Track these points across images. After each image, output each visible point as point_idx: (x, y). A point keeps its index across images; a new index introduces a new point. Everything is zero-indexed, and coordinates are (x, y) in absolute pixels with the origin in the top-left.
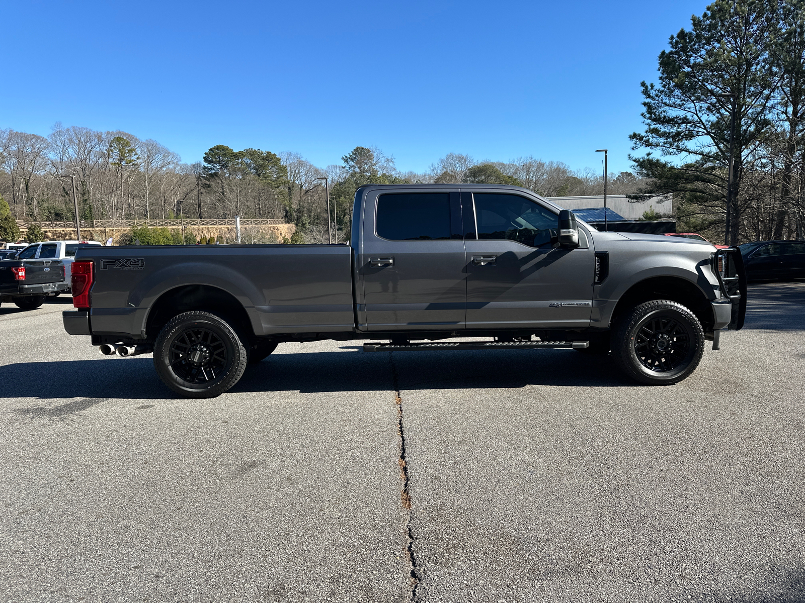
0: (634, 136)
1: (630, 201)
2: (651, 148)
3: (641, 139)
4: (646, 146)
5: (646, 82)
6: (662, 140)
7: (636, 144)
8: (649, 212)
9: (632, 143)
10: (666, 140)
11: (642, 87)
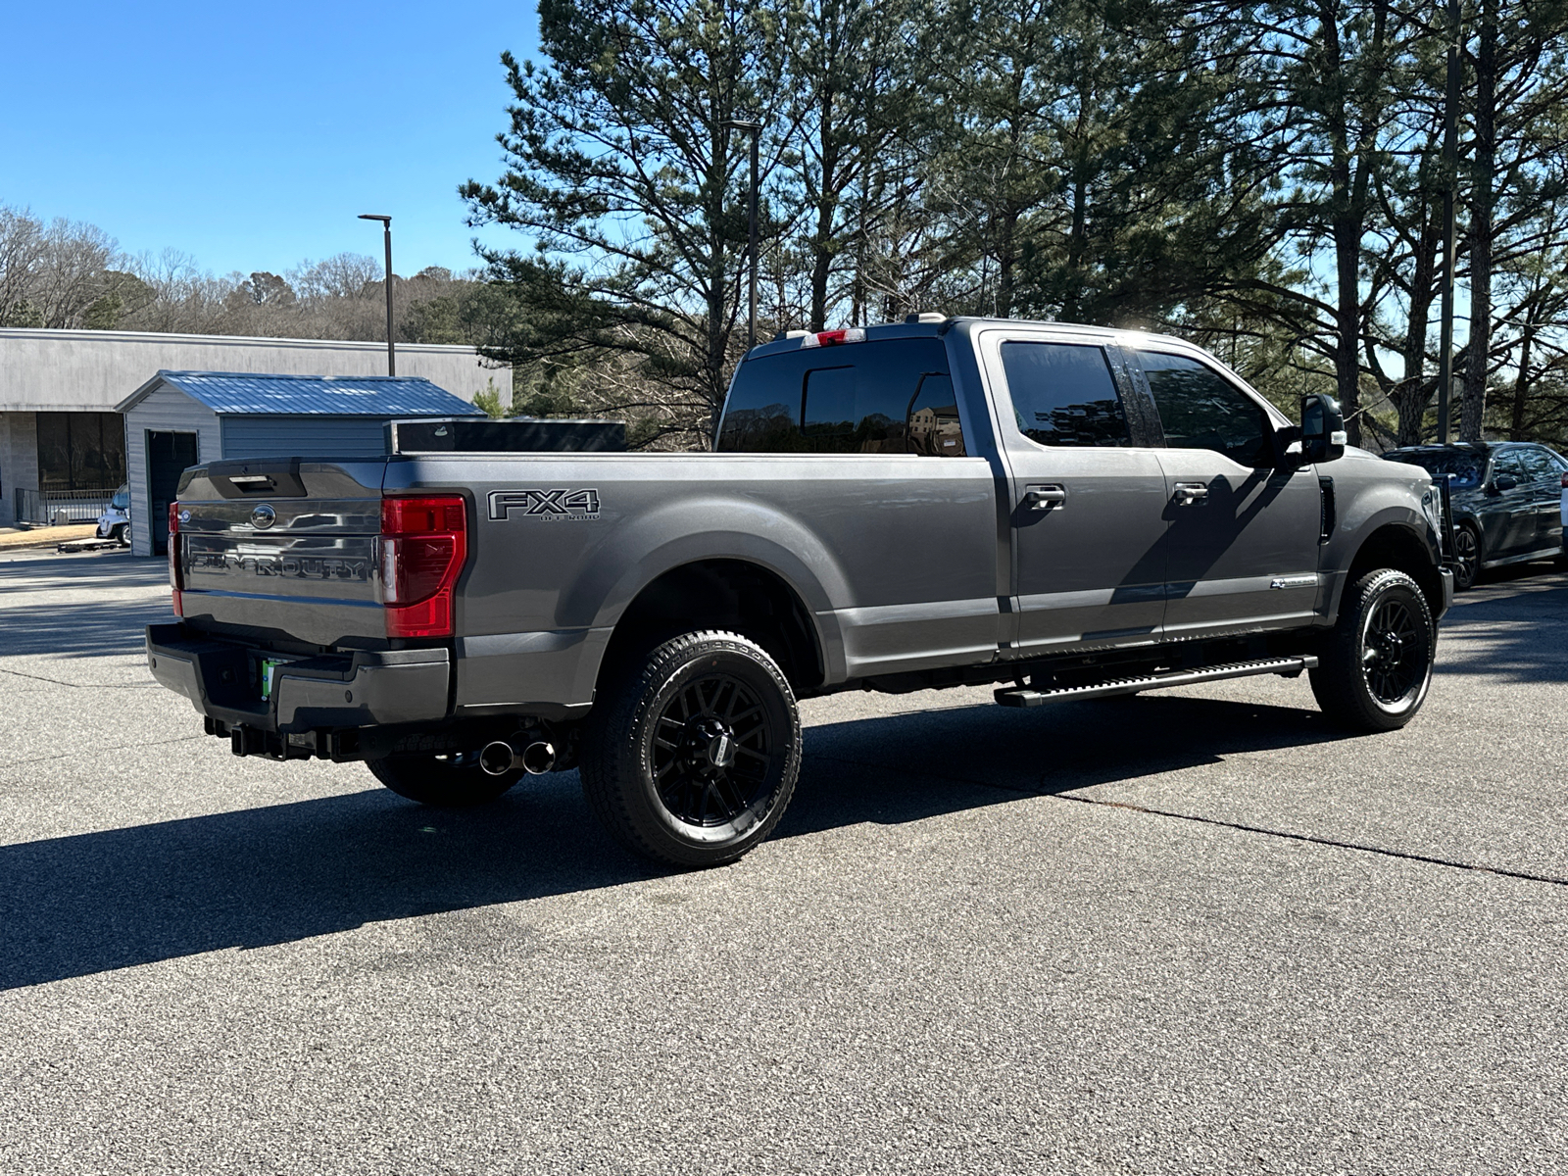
0: (471, 191)
1: (483, 363)
2: (512, 227)
3: (489, 198)
4: (501, 222)
5: (513, 55)
6: (536, 210)
7: (475, 211)
8: (487, 394)
9: (465, 208)
10: (544, 212)
11: (504, 67)
